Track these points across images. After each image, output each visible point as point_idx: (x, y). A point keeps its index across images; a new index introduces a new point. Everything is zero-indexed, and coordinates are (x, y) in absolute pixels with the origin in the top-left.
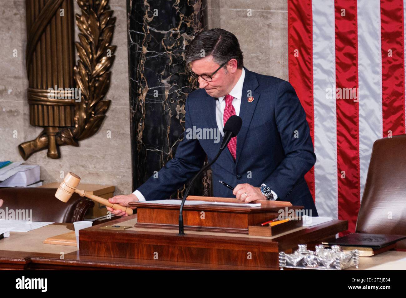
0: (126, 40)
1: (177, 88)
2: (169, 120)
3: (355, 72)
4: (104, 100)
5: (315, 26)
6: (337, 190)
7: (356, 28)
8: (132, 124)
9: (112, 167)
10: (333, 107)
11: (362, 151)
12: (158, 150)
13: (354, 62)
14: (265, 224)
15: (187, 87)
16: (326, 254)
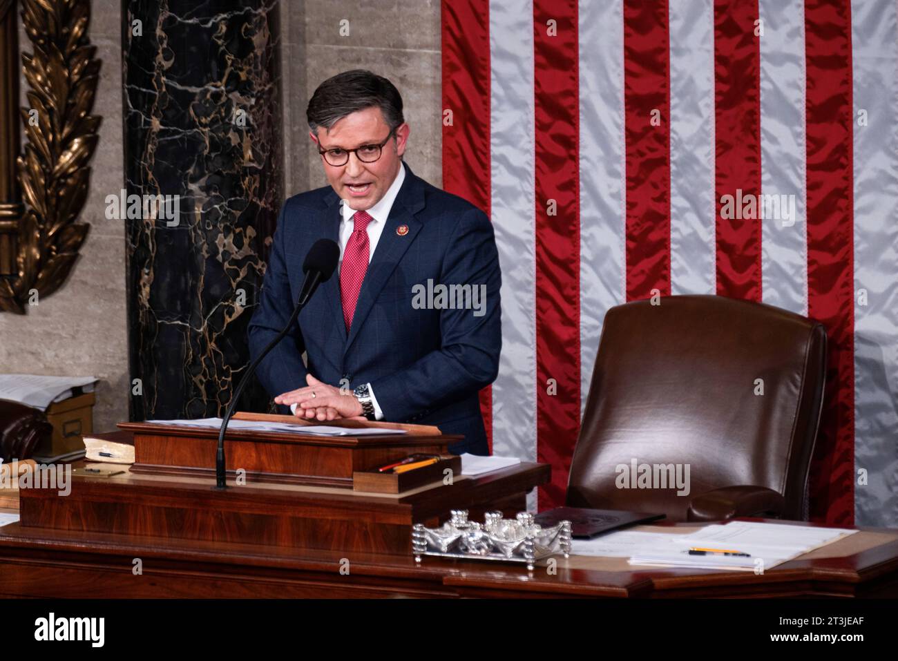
0: (120, 106)
1: (218, 200)
2: (202, 262)
3: (574, 173)
4: (76, 223)
5: (494, 80)
6: (535, 405)
7: (577, 86)
8: (129, 270)
9: (90, 356)
10: (529, 241)
11: (585, 328)
12: (180, 323)
13: (572, 152)
14: (386, 468)
15: (238, 198)
16: (505, 529)
